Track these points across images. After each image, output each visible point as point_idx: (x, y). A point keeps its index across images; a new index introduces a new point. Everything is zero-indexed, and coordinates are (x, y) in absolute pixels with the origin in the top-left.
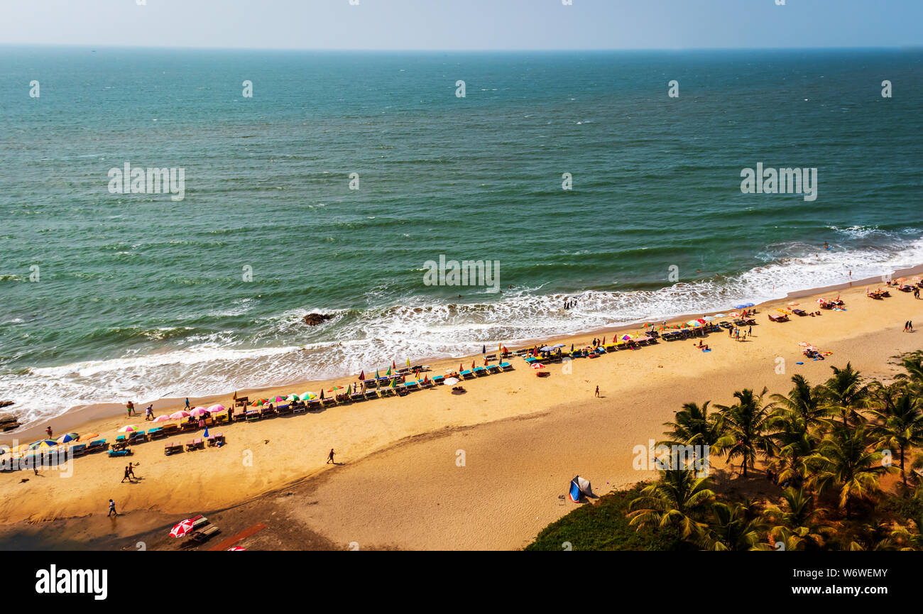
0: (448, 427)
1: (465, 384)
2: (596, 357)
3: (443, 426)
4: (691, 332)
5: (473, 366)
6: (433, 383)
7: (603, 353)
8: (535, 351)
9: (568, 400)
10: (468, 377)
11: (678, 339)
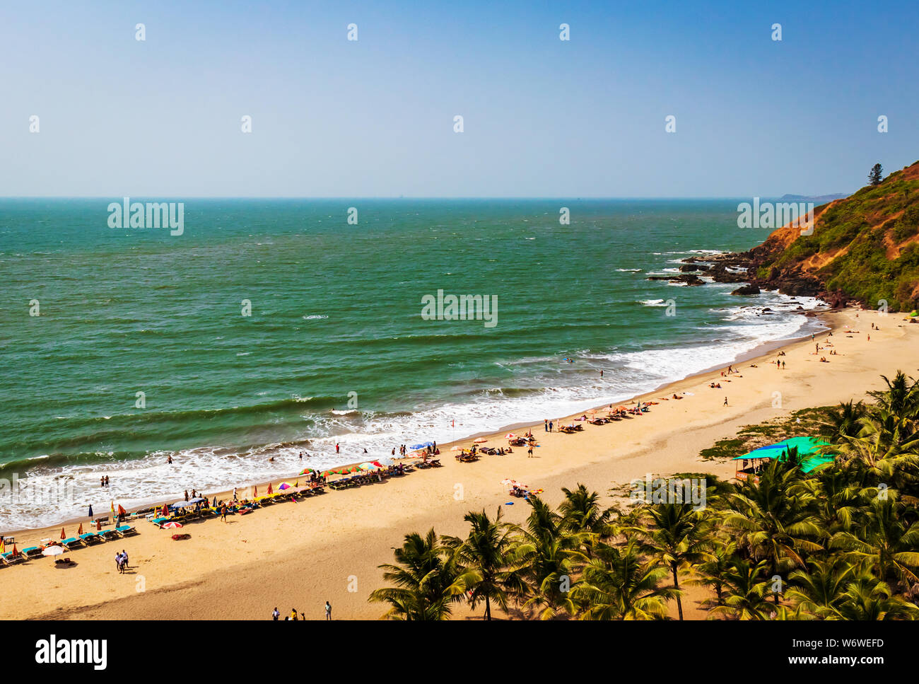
0: (61, 609)
1: (73, 555)
2: (249, 512)
3: (53, 608)
4: (364, 477)
5: (80, 531)
6: (25, 557)
7: (256, 507)
8: (168, 508)
9: (226, 565)
10: (74, 546)
11: (350, 487)
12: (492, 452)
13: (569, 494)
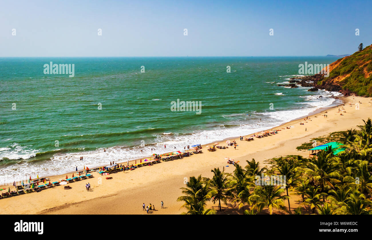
0: (66, 204)
1: (70, 185)
2: (133, 169)
3: (64, 203)
4: (175, 157)
5: (73, 176)
6: (53, 185)
7: (136, 168)
8: (105, 168)
9: (125, 188)
10: (71, 181)
11: (170, 160)
12: (221, 148)
13: (249, 163)
